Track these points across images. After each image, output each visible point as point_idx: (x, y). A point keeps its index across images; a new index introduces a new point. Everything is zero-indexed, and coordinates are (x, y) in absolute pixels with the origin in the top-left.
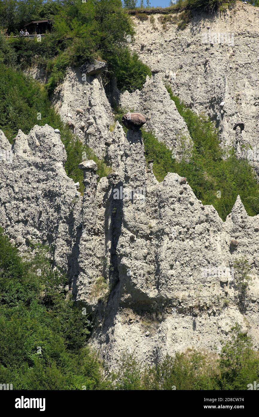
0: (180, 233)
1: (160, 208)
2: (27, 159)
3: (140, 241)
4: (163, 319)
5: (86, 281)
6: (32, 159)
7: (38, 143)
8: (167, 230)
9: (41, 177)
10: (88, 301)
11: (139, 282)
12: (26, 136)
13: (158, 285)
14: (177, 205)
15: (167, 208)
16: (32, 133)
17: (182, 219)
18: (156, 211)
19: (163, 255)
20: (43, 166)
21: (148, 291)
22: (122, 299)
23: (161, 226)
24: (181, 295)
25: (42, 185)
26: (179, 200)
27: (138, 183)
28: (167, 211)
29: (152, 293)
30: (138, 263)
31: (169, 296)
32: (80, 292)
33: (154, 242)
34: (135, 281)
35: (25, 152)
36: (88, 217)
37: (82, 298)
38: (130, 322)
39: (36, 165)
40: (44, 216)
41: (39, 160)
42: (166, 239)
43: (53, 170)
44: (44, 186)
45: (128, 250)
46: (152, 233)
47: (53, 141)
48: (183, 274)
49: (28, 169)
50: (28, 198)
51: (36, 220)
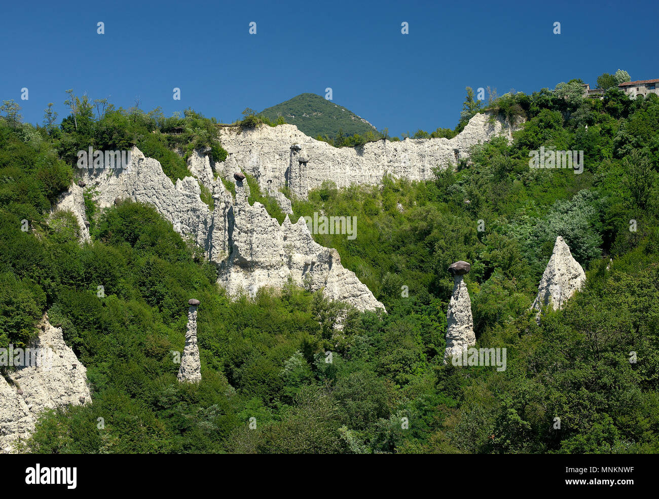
0: (261, 231)
1: (252, 218)
2: (182, 192)
3: (243, 234)
4: (254, 271)
5: (216, 252)
6: (184, 192)
7: (187, 185)
8: (255, 229)
9: (189, 201)
10: (217, 261)
11: (242, 253)
12: (181, 181)
13: (251, 255)
14: (260, 218)
15: (255, 219)
16: (184, 180)
17: (262, 225)
18: (249, 220)
19: (254, 241)
20: (190, 196)
21: (246, 258)
22: (234, 261)
23: (252, 227)
24: (262, 260)
25: (189, 205)
26: (261, 215)
27: (242, 206)
28: (255, 220)
29: (249, 259)
30: (242, 244)
31: (257, 260)
32: (213, 257)
33: (249, 235)
34: (240, 253)
35: (181, 189)
36: (216, 222)
37: (214, 260)
38: (238, 272)
39: (187, 196)
40: (191, 220)
41: (188, 193)
42: (255, 233)
43: (195, 198)
44: (191, 206)
45: (238, 238)
46: (248, 230)
47: (195, 184)
48: (263, 250)
49: (182, 197)
50: (183, 211)
51: (187, 222)
